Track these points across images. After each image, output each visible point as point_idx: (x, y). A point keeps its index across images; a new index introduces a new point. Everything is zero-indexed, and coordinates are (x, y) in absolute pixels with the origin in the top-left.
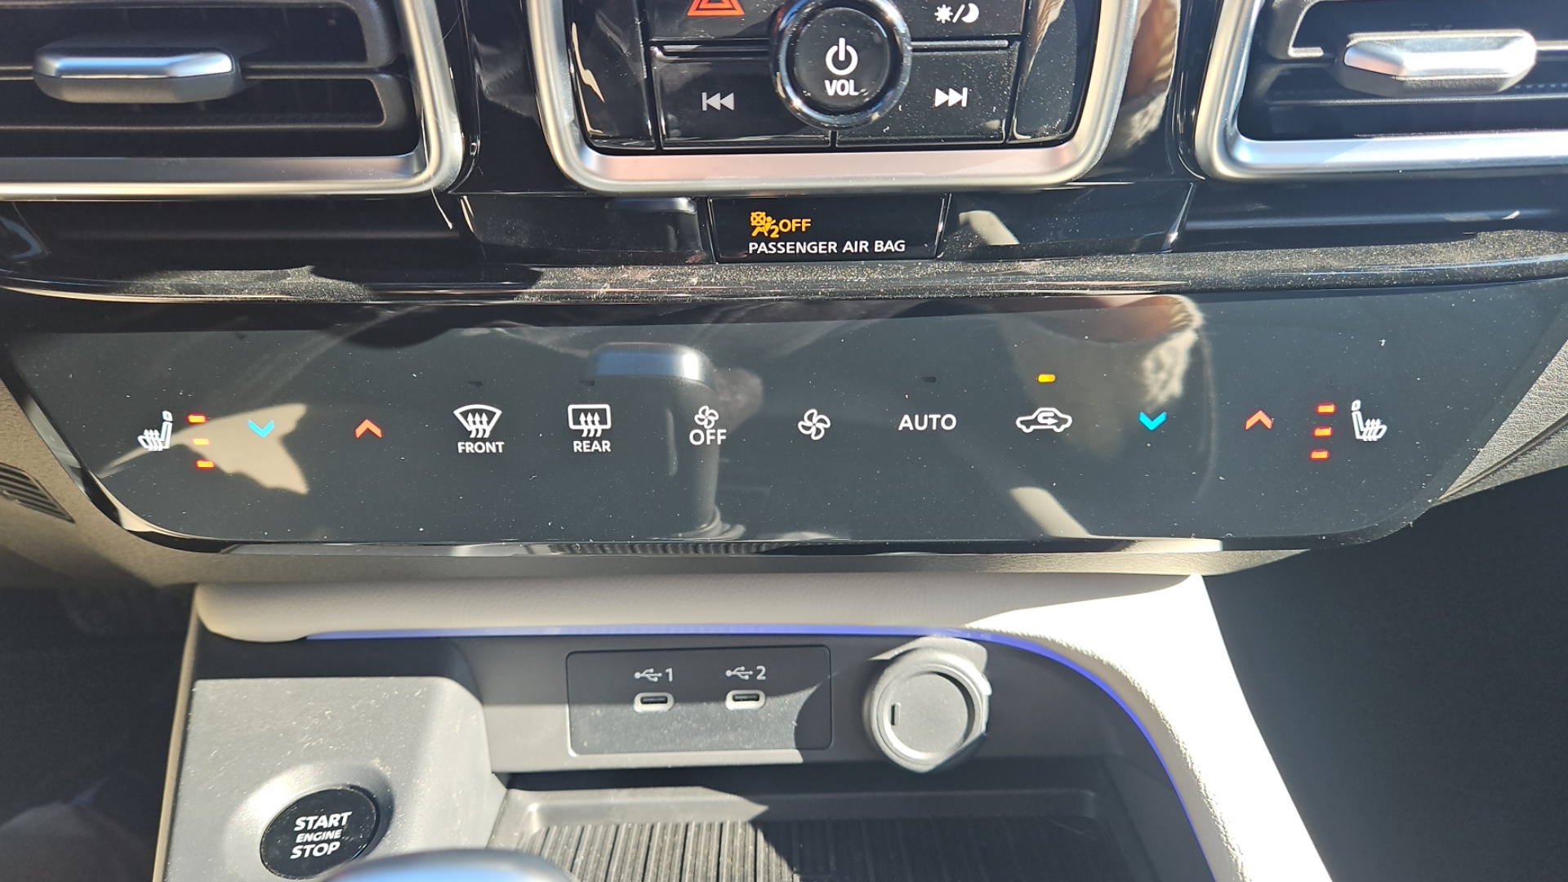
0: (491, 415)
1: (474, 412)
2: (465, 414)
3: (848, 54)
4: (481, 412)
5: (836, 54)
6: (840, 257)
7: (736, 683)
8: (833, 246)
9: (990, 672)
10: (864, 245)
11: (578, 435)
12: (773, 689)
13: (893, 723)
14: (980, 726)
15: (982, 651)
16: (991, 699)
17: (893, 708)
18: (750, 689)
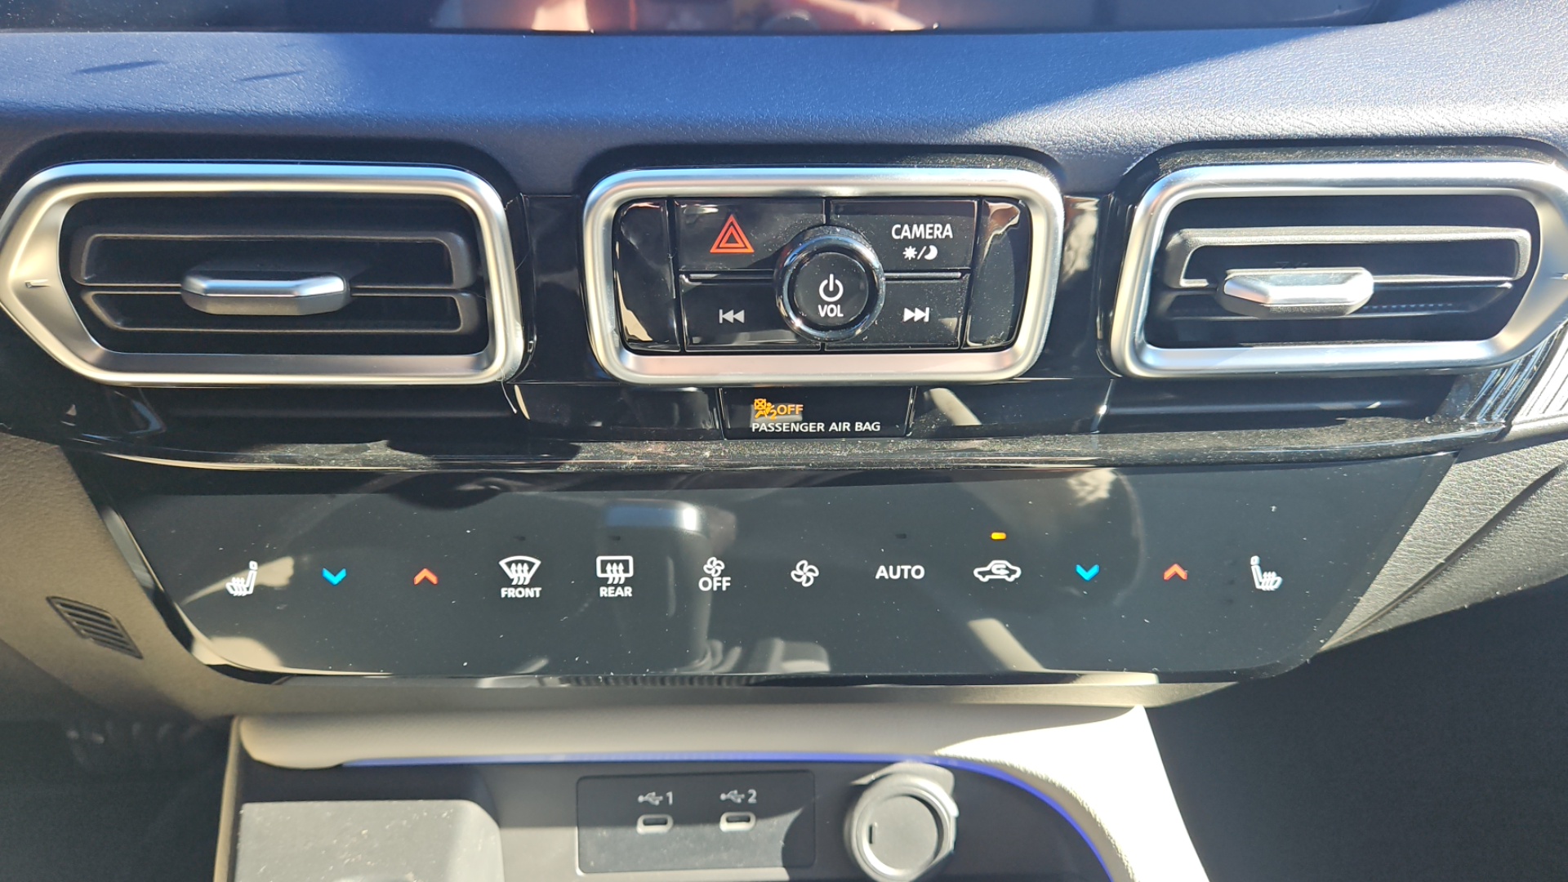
0: (531, 565)
1: (517, 562)
2: (509, 564)
3: (836, 286)
4: (523, 562)
5: (828, 285)
6: (827, 435)
7: (730, 806)
8: (821, 426)
9: (957, 795)
10: (846, 426)
11: (604, 582)
12: (763, 811)
13: (871, 841)
14: (949, 844)
15: (949, 776)
16: (959, 821)
17: (871, 829)
18: (741, 811)
